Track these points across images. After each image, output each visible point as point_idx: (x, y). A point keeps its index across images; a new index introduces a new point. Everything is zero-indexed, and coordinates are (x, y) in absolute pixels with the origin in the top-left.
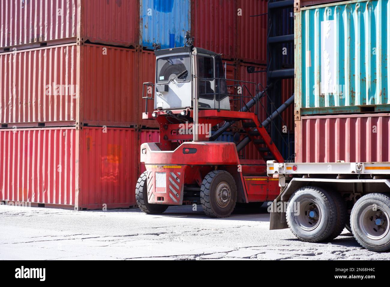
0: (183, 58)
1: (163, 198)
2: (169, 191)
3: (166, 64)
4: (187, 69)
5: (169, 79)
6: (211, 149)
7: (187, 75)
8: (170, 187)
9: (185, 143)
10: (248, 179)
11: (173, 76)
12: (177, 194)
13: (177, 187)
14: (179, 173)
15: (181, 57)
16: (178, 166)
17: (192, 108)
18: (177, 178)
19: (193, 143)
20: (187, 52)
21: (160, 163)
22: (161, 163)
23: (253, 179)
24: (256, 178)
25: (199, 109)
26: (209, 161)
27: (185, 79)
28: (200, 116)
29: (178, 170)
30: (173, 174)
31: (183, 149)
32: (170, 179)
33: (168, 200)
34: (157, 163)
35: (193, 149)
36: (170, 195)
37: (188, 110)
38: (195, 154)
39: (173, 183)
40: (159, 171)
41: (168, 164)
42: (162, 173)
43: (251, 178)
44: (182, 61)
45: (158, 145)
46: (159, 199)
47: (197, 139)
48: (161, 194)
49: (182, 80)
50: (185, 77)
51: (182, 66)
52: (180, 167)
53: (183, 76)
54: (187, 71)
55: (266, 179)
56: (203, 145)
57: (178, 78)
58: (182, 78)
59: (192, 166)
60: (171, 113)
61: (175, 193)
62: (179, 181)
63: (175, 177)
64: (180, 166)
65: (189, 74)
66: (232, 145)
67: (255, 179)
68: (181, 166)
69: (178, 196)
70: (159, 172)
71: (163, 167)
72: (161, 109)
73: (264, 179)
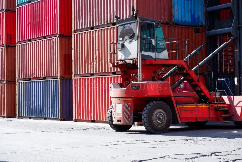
1: (120, 120)
2: (124, 116)
3: (123, 29)
5: (125, 39)
6: (149, 87)
7: (134, 36)
8: (125, 113)
9: (132, 83)
10: (180, 106)
11: (127, 37)
13: (129, 113)
14: (129, 104)
15: (130, 24)
16: (128, 98)
17: (137, 59)
18: (128, 107)
19: (138, 82)
20: (133, 20)
21: (118, 97)
23: (184, 107)
24: (187, 106)
25: (142, 59)
27: (133, 39)
28: (143, 64)
29: (129, 101)
30: (126, 104)
31: (132, 87)
32: (125, 108)
33: (123, 122)
35: (138, 87)
36: (124, 119)
37: (135, 60)
38: (139, 90)
39: (126, 110)
41: (122, 97)
42: (120, 103)
43: (183, 106)
44: (131, 26)
46: (119, 121)
47: (141, 79)
48: (119, 118)
50: (133, 37)
51: (131, 30)
52: (130, 99)
53: (132, 37)
54: (134, 33)
55: (195, 106)
56: (145, 84)
57: (130, 38)
58: (132, 38)
59: (139, 99)
60: (126, 62)
61: (127, 117)
62: (129, 108)
63: (127, 106)
65: (135, 35)
66: (167, 83)
67: (186, 107)
69: (129, 120)
70: (118, 103)
71: (119, 99)
72: (121, 60)
73: (194, 106)
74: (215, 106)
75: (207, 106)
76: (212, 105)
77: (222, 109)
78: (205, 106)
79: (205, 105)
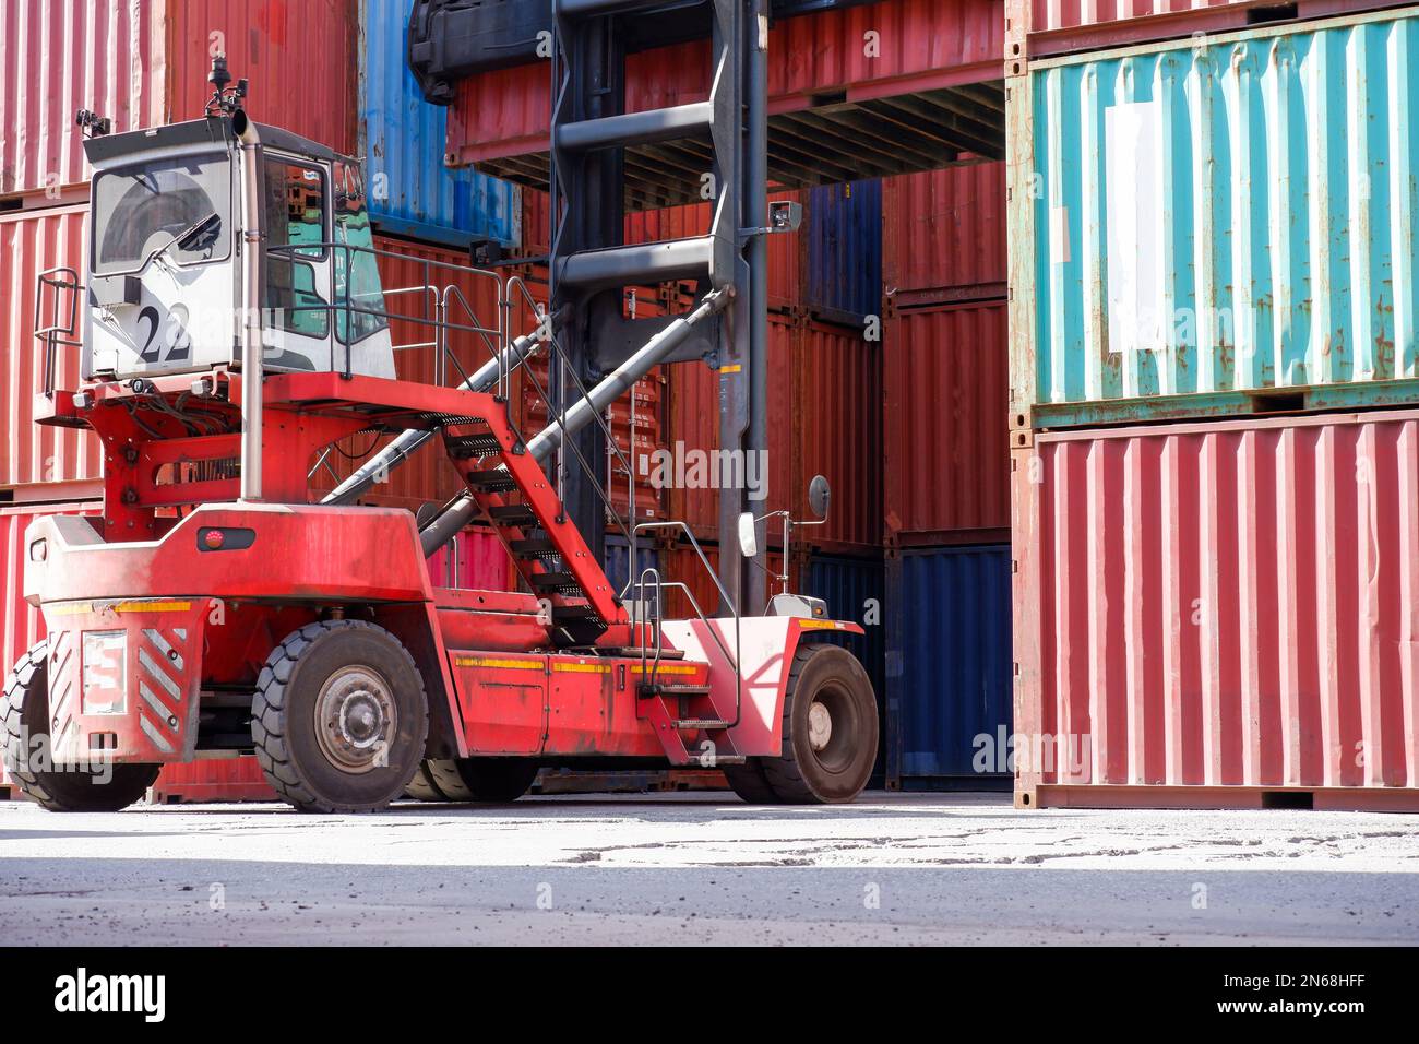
0: (201, 167)
1: (114, 737)
2: (141, 708)
3: (131, 193)
4: (219, 206)
5: (146, 254)
6: (312, 531)
7: (216, 233)
8: (146, 692)
9: (205, 507)
10: (466, 660)
11: (158, 241)
12: (170, 718)
13: (174, 689)
14: (182, 633)
15: (192, 162)
16: (176, 601)
17: (237, 369)
18: (170, 652)
19: (240, 505)
20: (218, 138)
21: (102, 595)
22: (105, 595)
23: (487, 663)
24: (501, 658)
25: (266, 373)
26: (305, 580)
27: (207, 251)
28: (272, 399)
29: (176, 618)
30: (156, 637)
31: (199, 531)
32: (146, 659)
33: (135, 744)
34: (89, 596)
35: (239, 532)
36: (142, 723)
37: (220, 374)
38: (246, 551)
39: (158, 673)
40: (99, 625)
41: (133, 593)
42: (111, 632)
43: (479, 658)
44: (195, 178)
45: (94, 521)
47: (256, 491)
48: (107, 719)
49: (196, 256)
50: (210, 242)
51: (195, 196)
52: (185, 606)
53: (200, 236)
54: (216, 218)
55: (541, 666)
56: (281, 514)
57: (182, 245)
58: (197, 247)
59: (236, 605)
60: (152, 388)
61: (164, 712)
62: (179, 662)
63: (165, 647)
64: (187, 600)
65: (225, 231)
66: (403, 517)
67: (497, 663)
68: (189, 604)
69: (176, 728)
70: (97, 631)
71: (113, 608)
72: (109, 377)
73: (533, 665)
74: (639, 669)
75: (600, 669)
76: (621, 660)
77: (676, 688)
78: (591, 668)
79: (588, 662)
